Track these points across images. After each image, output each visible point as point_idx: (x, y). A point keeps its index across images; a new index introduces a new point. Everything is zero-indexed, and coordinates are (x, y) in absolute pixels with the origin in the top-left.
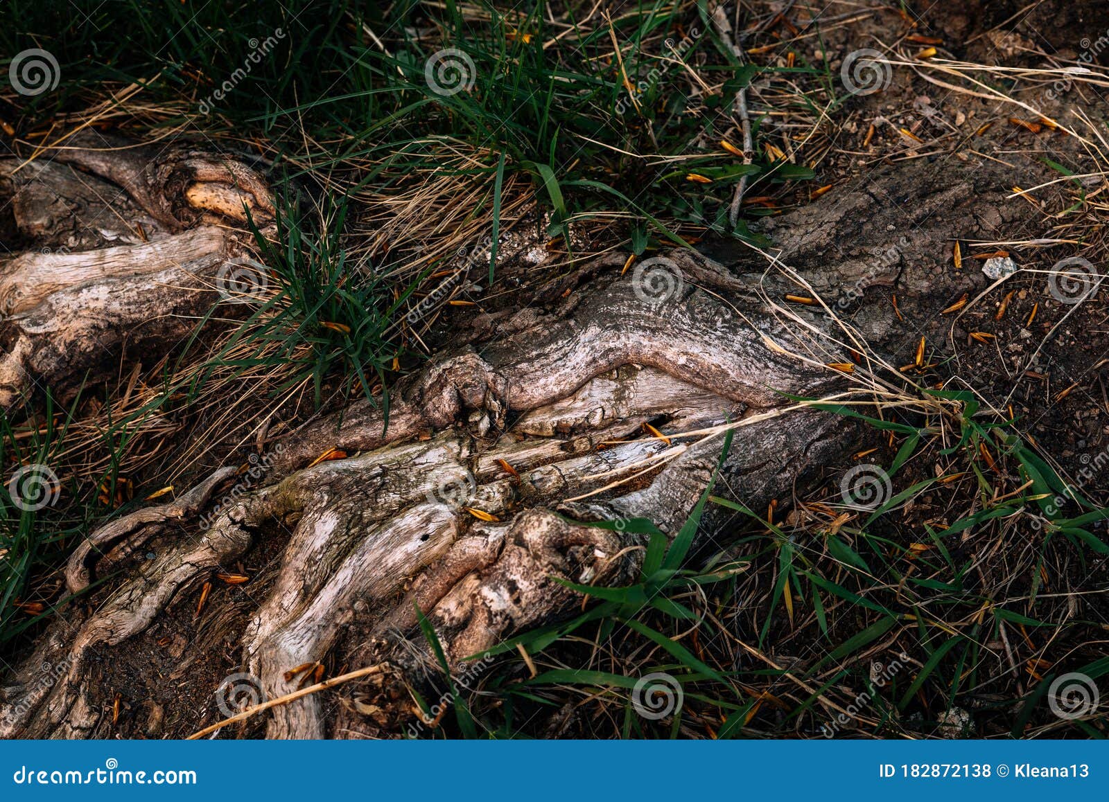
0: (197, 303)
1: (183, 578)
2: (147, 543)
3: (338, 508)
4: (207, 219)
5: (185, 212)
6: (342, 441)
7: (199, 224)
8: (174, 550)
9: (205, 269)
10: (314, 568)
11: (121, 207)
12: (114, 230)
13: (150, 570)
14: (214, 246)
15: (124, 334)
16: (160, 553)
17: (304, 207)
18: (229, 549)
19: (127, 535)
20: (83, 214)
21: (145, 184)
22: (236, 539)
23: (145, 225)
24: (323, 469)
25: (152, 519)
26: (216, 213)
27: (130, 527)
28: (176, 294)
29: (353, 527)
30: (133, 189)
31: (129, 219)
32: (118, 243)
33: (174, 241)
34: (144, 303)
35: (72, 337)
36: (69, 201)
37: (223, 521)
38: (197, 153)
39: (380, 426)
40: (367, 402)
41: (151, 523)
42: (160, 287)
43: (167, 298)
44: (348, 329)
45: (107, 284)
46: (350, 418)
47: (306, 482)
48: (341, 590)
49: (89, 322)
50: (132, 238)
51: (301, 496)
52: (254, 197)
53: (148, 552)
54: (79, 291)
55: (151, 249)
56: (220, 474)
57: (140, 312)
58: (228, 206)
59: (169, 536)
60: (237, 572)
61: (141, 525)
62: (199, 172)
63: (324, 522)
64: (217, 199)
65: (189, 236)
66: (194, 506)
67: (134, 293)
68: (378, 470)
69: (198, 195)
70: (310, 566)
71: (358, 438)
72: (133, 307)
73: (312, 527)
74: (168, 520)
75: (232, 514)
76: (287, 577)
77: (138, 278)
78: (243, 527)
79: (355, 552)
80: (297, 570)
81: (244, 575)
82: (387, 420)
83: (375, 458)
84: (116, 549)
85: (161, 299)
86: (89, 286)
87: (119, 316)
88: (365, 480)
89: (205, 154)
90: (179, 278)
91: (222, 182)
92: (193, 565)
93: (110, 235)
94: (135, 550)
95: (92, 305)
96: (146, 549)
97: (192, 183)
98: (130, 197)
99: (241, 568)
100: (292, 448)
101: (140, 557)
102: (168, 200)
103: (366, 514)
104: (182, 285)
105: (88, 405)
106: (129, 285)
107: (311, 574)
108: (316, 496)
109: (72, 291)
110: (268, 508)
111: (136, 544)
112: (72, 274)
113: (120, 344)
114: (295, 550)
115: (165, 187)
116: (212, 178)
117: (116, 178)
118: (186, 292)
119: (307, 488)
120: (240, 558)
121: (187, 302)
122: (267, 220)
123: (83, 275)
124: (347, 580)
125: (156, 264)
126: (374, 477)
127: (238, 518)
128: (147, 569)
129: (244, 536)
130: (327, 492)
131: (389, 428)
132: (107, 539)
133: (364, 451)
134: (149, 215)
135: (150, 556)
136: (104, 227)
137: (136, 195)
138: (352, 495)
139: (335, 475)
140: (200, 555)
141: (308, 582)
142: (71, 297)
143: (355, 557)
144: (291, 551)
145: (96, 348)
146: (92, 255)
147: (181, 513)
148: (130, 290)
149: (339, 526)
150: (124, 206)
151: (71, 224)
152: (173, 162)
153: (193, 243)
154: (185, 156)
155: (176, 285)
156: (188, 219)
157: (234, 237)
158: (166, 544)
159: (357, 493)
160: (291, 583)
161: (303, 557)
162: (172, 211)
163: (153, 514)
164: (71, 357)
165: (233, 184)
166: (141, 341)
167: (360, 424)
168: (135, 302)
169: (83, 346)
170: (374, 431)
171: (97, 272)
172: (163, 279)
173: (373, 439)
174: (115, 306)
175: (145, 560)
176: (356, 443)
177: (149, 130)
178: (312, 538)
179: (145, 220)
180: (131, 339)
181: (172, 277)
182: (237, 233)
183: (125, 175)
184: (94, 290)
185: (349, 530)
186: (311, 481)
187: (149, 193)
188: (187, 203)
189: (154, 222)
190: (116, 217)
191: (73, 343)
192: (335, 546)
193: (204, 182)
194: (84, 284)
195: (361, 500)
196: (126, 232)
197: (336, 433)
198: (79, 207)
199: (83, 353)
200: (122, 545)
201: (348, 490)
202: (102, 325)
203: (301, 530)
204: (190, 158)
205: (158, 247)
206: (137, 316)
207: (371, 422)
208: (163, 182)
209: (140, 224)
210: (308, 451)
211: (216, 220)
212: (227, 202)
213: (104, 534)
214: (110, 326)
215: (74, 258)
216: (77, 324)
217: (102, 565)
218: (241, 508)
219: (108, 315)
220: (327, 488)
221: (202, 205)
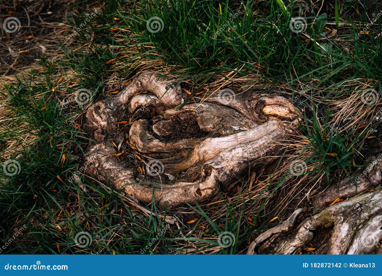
0: (275, 150)
1: (292, 252)
2: (275, 240)
3: (348, 221)
4: (271, 118)
5: (263, 117)
6: (341, 195)
7: (268, 120)
8: (286, 242)
9: (276, 137)
10: (343, 244)
11: (237, 117)
12: (237, 126)
13: (279, 250)
14: (275, 127)
15: (250, 164)
16: (281, 243)
17: (307, 109)
18: (307, 239)
19: (268, 239)
20: (225, 121)
21: (246, 108)
22: (308, 235)
23: (248, 122)
24: (338, 207)
25: (277, 232)
26: (275, 116)
27: (269, 236)
28: (267, 147)
29: (354, 227)
30: (241, 110)
31: (241, 121)
32: (240, 131)
33: (261, 127)
34: (255, 152)
35: (232, 168)
36: (219, 117)
37: (302, 229)
38: (264, 95)
39: (354, 188)
40: (347, 179)
41: (276, 233)
42: (260, 146)
43: (264, 149)
44: (337, 154)
45: (241, 147)
46: (342, 186)
47: (333, 213)
48: (355, 251)
49: (237, 162)
50: (244, 128)
51: (332, 218)
52: (289, 109)
53: (276, 243)
54: (231, 151)
55: (253, 132)
56: (297, 212)
57: (255, 155)
58: (280, 113)
59: (283, 236)
60: (310, 247)
61: (273, 234)
62: (266, 102)
63: (344, 227)
64: (275, 111)
65: (266, 125)
66: (291, 225)
67: (251, 149)
68: (358, 205)
69: (267, 110)
70: (342, 244)
71: (347, 193)
72: (252, 154)
73: (340, 229)
74: (283, 231)
75: (305, 226)
76: (334, 249)
77: (251, 143)
78: (310, 231)
79: (357, 237)
80: (337, 246)
81: (313, 248)
82: (356, 185)
83: (355, 200)
84: (265, 244)
85: (261, 150)
86: (234, 149)
87: (247, 158)
88: (355, 210)
89: (267, 95)
90: (267, 142)
91: (276, 104)
92: (294, 246)
93: (236, 128)
94: (272, 243)
95: (237, 155)
96: (275, 243)
97: (265, 106)
98: (240, 112)
99: (311, 245)
100: (321, 199)
101: (274, 246)
102: (257, 113)
103: (358, 222)
104: (268, 144)
105: (236, 189)
106: (249, 146)
107: (343, 247)
108: (339, 218)
109: (229, 151)
110: (319, 222)
111: (272, 241)
112: (226, 144)
113: (248, 167)
114: (335, 238)
115: (255, 109)
116: (272, 103)
117: (233, 106)
118: (270, 146)
119: (334, 215)
120: (311, 242)
121: (271, 150)
122: (296, 117)
123: (230, 144)
124: (357, 247)
125: (256, 137)
126: (357, 208)
127: (308, 228)
128: (277, 249)
129: (311, 233)
130: (342, 216)
131: (358, 188)
132: (262, 241)
133: (349, 197)
134: (248, 118)
135: (277, 245)
136: (233, 125)
137: (242, 111)
138: (352, 216)
139: (343, 209)
140: (296, 242)
141: (342, 250)
142: (229, 153)
143: (358, 239)
144: (333, 239)
145: (240, 170)
146: (232, 136)
147: (287, 228)
148: (250, 148)
149: (350, 227)
150: (238, 116)
151: (221, 126)
152: (256, 99)
153: (268, 127)
154: (260, 96)
155: (266, 144)
156: (265, 119)
157: (285, 124)
158: (282, 239)
159: (353, 215)
160: (336, 251)
161: (339, 241)
162: (259, 117)
163: (277, 230)
164: (231, 175)
165: (281, 105)
166: (256, 165)
167: (346, 188)
168: (252, 152)
169: (236, 170)
170: (352, 190)
171: (235, 143)
172: (261, 142)
173: (352, 193)
174: (246, 155)
175: (276, 246)
176: (346, 195)
177: (241, 87)
178: (340, 234)
179: (247, 120)
180: (252, 165)
181: (264, 141)
182: (286, 123)
183: (236, 105)
184: (237, 150)
185: (353, 228)
186: (334, 212)
187: (249, 111)
188: (263, 113)
189: (250, 121)
190: (237, 121)
191: (232, 170)
192: (349, 235)
193: (269, 105)
194: (232, 148)
195: (355, 217)
196: (241, 126)
197: (338, 192)
198: (223, 119)
199: (235, 173)
200: (267, 242)
201: (350, 214)
202: (242, 162)
203: (336, 231)
204: (261, 96)
205: (255, 130)
206: (254, 157)
207: (351, 187)
208: (254, 107)
209: (246, 122)
210: (328, 200)
211: (275, 118)
212: (279, 111)
213: (260, 239)
214: (245, 162)
215: (226, 139)
216: (232, 163)
217: (260, 250)
218: (308, 224)
219: (243, 158)
220: (342, 214)
221: (269, 113)
